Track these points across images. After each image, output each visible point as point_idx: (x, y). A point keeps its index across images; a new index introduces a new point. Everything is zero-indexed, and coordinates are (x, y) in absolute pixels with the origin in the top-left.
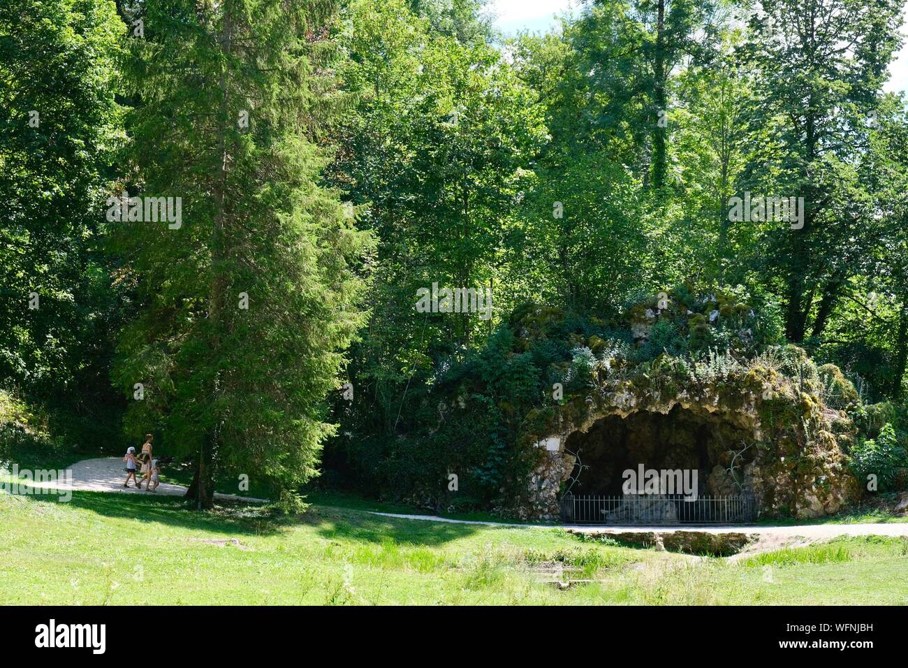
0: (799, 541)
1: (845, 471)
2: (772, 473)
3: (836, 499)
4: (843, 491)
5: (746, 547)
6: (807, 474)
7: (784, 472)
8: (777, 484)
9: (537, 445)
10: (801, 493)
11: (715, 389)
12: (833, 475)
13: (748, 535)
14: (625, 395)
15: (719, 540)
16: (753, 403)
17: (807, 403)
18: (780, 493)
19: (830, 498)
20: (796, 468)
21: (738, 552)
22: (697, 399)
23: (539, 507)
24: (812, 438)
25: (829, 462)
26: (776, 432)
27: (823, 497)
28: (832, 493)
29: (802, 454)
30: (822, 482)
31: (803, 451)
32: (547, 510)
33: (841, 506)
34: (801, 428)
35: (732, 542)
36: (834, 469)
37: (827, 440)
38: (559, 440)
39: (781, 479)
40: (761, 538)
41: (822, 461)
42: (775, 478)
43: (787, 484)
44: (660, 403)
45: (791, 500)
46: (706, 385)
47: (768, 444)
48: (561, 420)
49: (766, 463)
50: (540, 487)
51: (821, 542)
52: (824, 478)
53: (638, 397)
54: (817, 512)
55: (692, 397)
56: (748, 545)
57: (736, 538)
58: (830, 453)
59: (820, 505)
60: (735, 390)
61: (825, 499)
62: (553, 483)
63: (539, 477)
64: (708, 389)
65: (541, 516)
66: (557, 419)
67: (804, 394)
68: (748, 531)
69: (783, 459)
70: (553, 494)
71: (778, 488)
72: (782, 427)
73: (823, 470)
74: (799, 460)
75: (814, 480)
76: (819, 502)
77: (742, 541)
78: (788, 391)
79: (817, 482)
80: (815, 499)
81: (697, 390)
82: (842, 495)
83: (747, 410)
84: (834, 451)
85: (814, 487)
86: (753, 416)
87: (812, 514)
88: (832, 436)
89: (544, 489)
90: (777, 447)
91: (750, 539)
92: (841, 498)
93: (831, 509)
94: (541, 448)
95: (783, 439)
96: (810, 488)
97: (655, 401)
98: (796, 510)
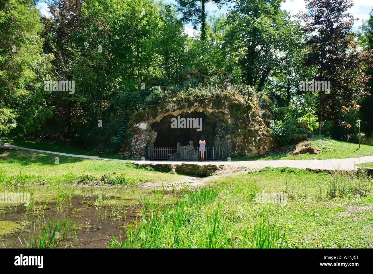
0: (243, 170)
1: (268, 135)
2: (235, 137)
3: (264, 148)
4: (267, 145)
5: (217, 172)
6: (250, 137)
7: (240, 136)
8: (237, 142)
9: (135, 126)
10: (247, 146)
11: (210, 101)
12: (262, 137)
13: (218, 166)
14: (172, 104)
15: (203, 168)
16: (227, 106)
17: (250, 105)
18: (239, 146)
19: (261, 148)
20: (245, 135)
21: (212, 175)
22: (203, 105)
23: (135, 152)
24: (253, 120)
25: (261, 131)
26: (237, 119)
27: (258, 147)
28: (262, 145)
29: (248, 128)
30: (257, 140)
31: (248, 126)
32: (138, 154)
33: (267, 152)
34: (248, 116)
35: (209, 169)
36: (263, 134)
37: (259, 121)
38: (146, 124)
39: (239, 140)
40: (224, 167)
41: (257, 130)
42: (236, 139)
43: (242, 142)
44: (187, 108)
45: (243, 149)
46: (207, 99)
47: (233, 124)
48: (147, 116)
49: (232, 133)
50: (136, 144)
51: (255, 171)
52: (258, 138)
53: (178, 106)
54: (255, 154)
55: (201, 105)
56: (217, 171)
57: (212, 168)
58: (261, 127)
59: (257, 151)
60: (219, 101)
61: (259, 148)
62: (142, 142)
63: (136, 140)
64: (207, 101)
65: (135, 156)
66: (145, 115)
67: (249, 102)
68: (218, 164)
69: (239, 130)
70: (142, 147)
71: (238, 144)
72: (239, 117)
73: (258, 134)
74: (247, 131)
75: (253, 139)
76: (256, 150)
77: (215, 169)
78: (242, 101)
79: (255, 141)
80: (254, 148)
81: (203, 102)
82: (267, 146)
83: (224, 109)
84: (263, 126)
85: (253, 143)
86: (227, 113)
87: (252, 156)
88: (262, 120)
89: (138, 145)
90: (237, 126)
91: (219, 168)
92: (266, 148)
93: (262, 153)
94: (137, 127)
95: (240, 122)
96: (252, 143)
97: (185, 107)
98: (245, 153)
